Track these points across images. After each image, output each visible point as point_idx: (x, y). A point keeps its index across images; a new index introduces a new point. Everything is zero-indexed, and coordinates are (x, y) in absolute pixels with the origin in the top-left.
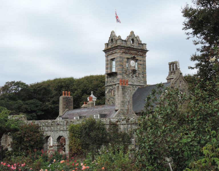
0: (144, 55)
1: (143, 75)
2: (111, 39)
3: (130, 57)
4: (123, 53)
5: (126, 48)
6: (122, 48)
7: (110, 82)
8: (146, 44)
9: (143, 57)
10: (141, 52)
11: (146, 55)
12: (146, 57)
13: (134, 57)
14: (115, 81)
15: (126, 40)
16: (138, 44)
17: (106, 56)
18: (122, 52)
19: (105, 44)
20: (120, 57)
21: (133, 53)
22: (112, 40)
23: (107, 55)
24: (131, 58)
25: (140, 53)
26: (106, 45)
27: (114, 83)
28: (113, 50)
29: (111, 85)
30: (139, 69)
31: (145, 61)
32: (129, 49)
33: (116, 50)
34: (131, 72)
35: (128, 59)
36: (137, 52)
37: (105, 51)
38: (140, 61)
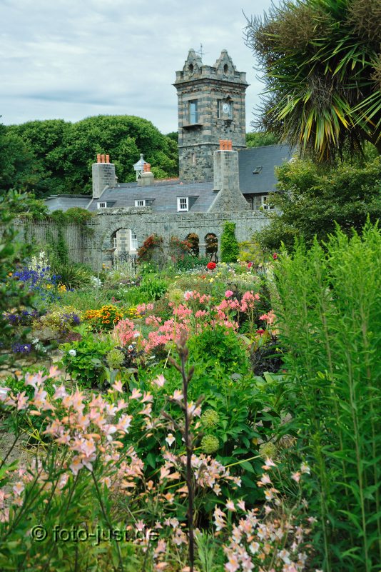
0: (243, 93)
1: (240, 127)
2: (188, 63)
3: (221, 98)
4: (212, 90)
5: (216, 82)
6: (210, 83)
7: (189, 141)
8: (245, 73)
9: (241, 97)
10: (239, 87)
11: (246, 92)
12: (246, 97)
13: (229, 98)
14: (198, 139)
15: (217, 67)
16: (233, 74)
17: (179, 95)
18: (210, 88)
19: (177, 72)
20: (208, 99)
21: (226, 90)
22: (191, 67)
23: (180, 93)
24: (224, 99)
25: (236, 89)
26: (180, 74)
27: (197, 142)
28: (193, 85)
29: (190, 147)
30: (235, 119)
31: (243, 104)
32: (220, 83)
33: (200, 85)
34: (223, 123)
35: (219, 100)
36: (232, 88)
37: (178, 86)
38: (237, 103)
